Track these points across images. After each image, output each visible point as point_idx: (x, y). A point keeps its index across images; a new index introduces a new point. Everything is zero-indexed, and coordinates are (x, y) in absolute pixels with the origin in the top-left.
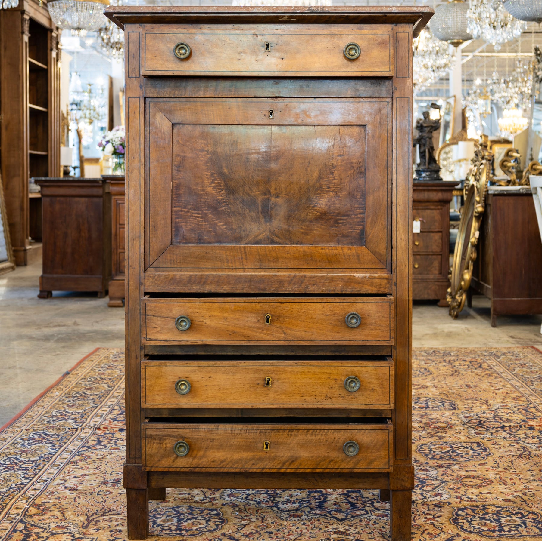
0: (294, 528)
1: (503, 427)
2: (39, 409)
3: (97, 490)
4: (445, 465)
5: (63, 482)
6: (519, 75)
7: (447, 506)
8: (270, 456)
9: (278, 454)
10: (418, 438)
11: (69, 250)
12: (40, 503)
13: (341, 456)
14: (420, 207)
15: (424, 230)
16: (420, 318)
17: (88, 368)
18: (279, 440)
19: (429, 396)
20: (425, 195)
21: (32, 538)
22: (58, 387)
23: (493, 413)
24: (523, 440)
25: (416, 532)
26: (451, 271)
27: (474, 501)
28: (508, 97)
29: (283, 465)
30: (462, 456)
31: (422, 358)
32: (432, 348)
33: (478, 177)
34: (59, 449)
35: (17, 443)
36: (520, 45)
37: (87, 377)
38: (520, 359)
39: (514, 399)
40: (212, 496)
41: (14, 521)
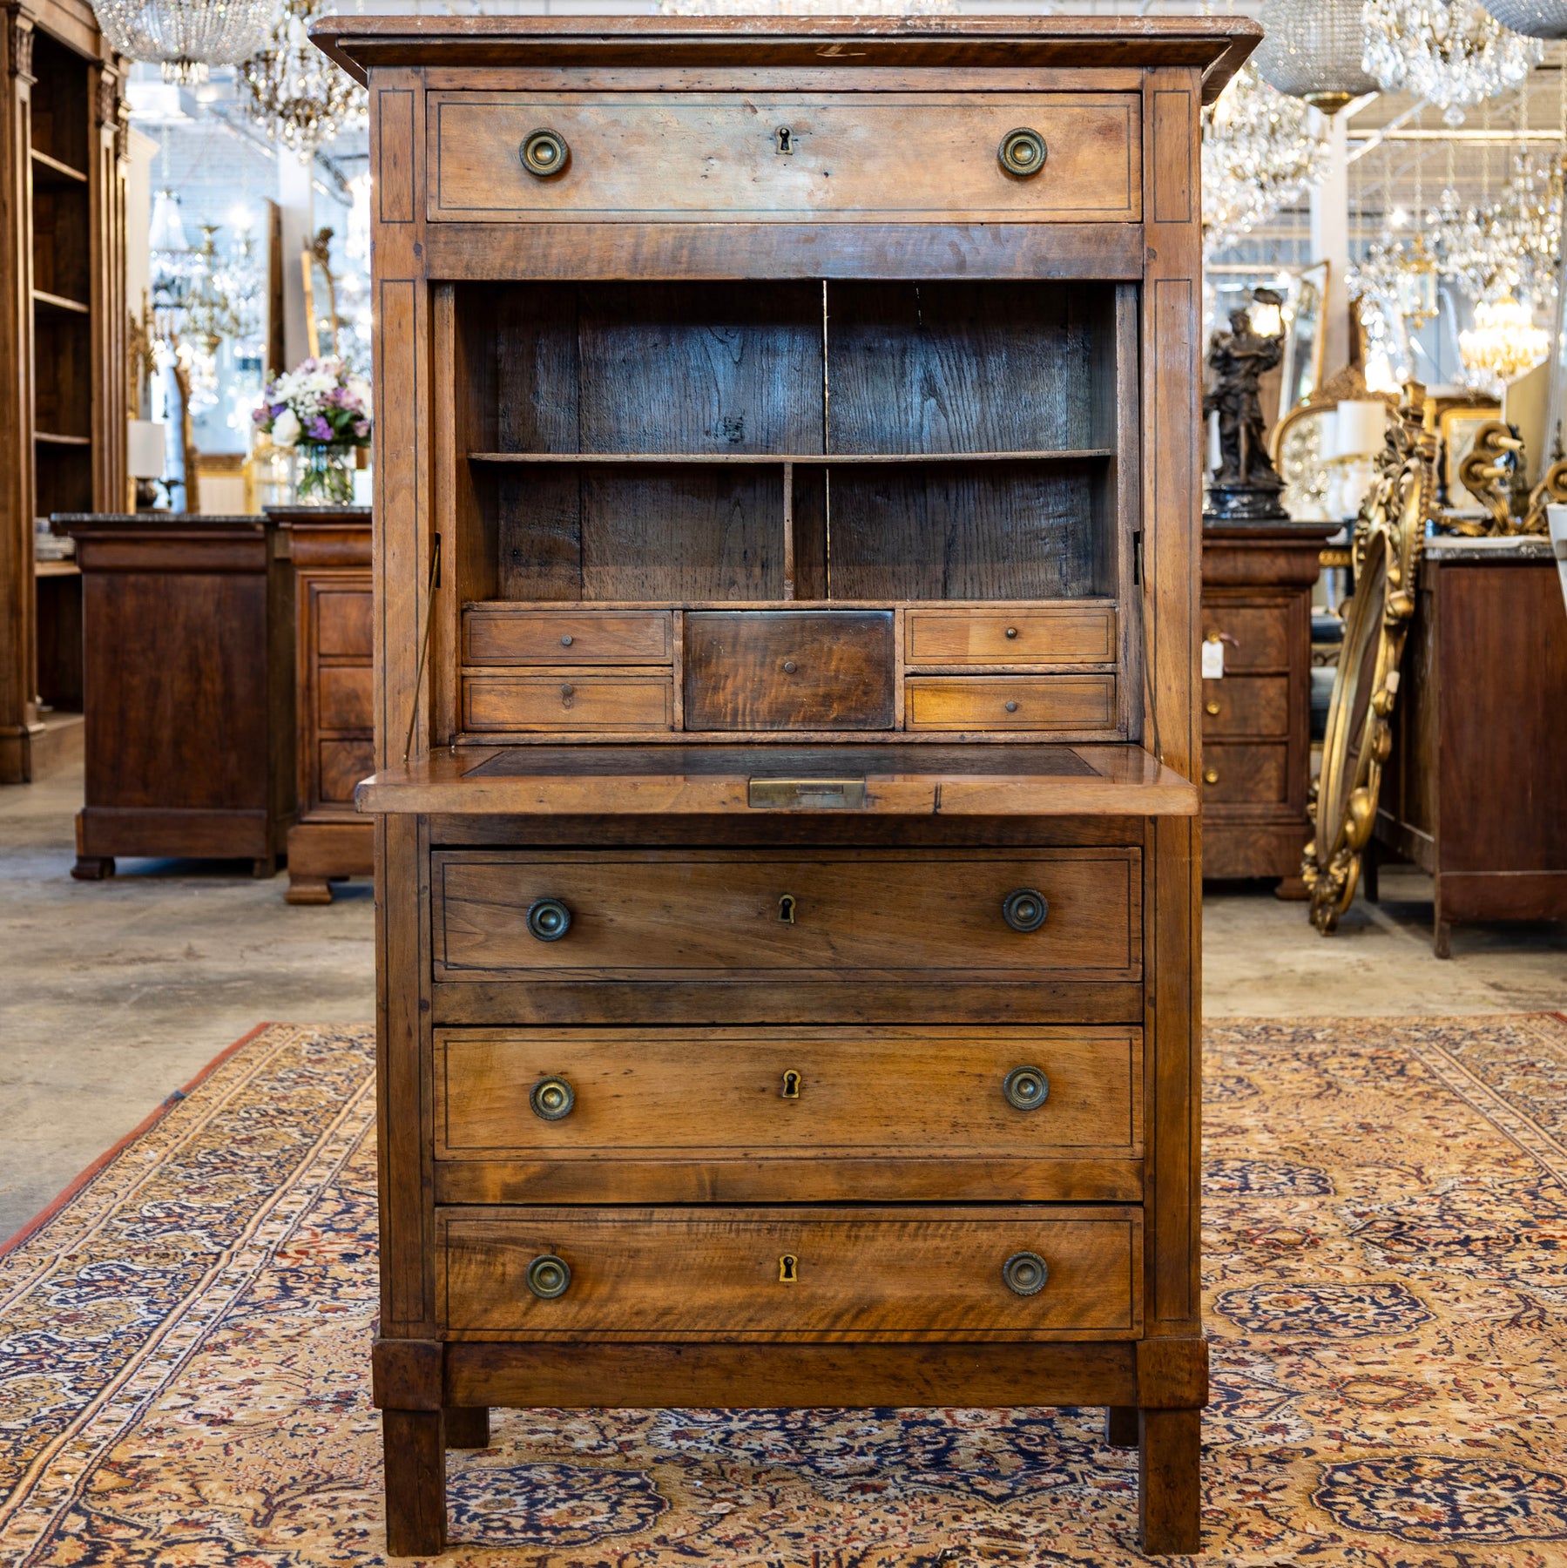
0: (862, 1522)
1: (1467, 1241)
2: (102, 1199)
3: (290, 1423)
4: (1297, 1349)
5: (188, 1401)
6: (1522, 199)
7: (1301, 1460)
8: (796, 1299)
9: (820, 1291)
10: (1218, 1274)
11: (166, 734)
12: (126, 1459)
13: (998, 1295)
14: (1221, 602)
15: (1234, 670)
16: (1223, 931)
17: (236, 1081)
18: (824, 1252)
19: (1250, 1157)
20: (1237, 565)
21: (109, 1556)
22: (154, 1136)
23: (1437, 1202)
24: (1524, 1277)
25: (1213, 1529)
26: (1316, 793)
27: (1381, 1445)
28: (1487, 265)
29: (834, 1323)
30: (1345, 1324)
31: (1230, 1048)
32: (1258, 1020)
33: (1394, 510)
34: (170, 1310)
35: (45, 1294)
36: (1523, 107)
37: (236, 1107)
38: (1520, 1051)
39: (1499, 1162)
40: (625, 1437)
41: (56, 1508)
